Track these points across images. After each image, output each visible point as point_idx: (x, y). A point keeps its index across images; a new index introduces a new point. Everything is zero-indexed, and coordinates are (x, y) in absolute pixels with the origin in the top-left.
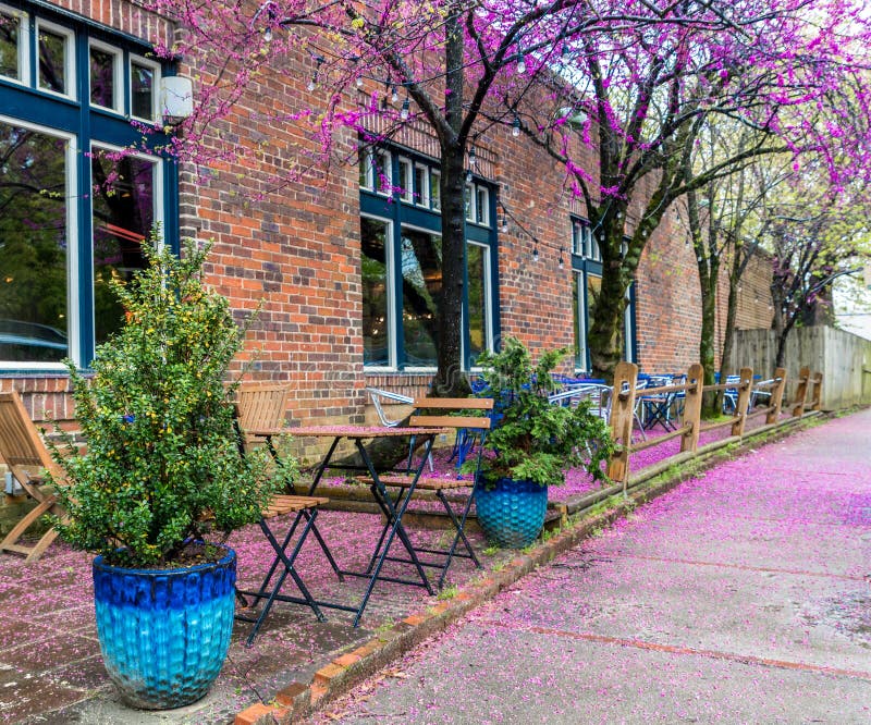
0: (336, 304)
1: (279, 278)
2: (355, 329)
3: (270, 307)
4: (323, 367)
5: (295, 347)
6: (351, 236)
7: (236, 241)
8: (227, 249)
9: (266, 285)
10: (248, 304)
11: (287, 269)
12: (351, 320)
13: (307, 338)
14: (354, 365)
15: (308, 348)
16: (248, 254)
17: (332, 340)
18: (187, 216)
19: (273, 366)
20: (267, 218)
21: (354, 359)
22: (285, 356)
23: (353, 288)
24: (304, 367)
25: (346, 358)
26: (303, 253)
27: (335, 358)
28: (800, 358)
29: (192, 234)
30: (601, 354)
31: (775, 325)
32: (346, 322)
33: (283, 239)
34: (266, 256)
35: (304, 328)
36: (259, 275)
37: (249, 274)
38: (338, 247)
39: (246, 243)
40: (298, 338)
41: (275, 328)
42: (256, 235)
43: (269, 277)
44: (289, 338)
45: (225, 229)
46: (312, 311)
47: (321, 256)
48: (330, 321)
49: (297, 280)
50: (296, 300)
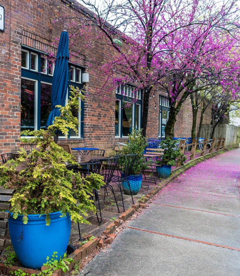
0: (110, 122)
1: (101, 117)
2: (114, 128)
3: (99, 123)
4: (107, 137)
5: (102, 132)
6: (114, 105)
7: (93, 108)
8: (92, 111)
9: (98, 118)
10: (95, 123)
11: (102, 114)
12: (113, 125)
13: (105, 130)
14: (113, 136)
15: (105, 133)
16: (95, 111)
17: (109, 130)
18: (86, 104)
19: (99, 137)
20: (99, 102)
21: (113, 135)
22: (101, 135)
23: (114, 118)
24: (104, 137)
25: (112, 135)
26: (105, 110)
27: (110, 135)
28: (219, 133)
29: (86, 108)
30: (168, 134)
31: (212, 123)
32: (112, 126)
33: (101, 107)
34: (98, 111)
35: (104, 128)
36: (97, 116)
37: (95, 116)
38: (111, 108)
39: (96, 109)
40: (103, 130)
41: (99, 128)
42: (97, 107)
43: (99, 116)
44: (102, 130)
45: (92, 106)
46: (106, 124)
47: (108, 111)
48: (109, 126)
49: (104, 117)
50: (103, 121)
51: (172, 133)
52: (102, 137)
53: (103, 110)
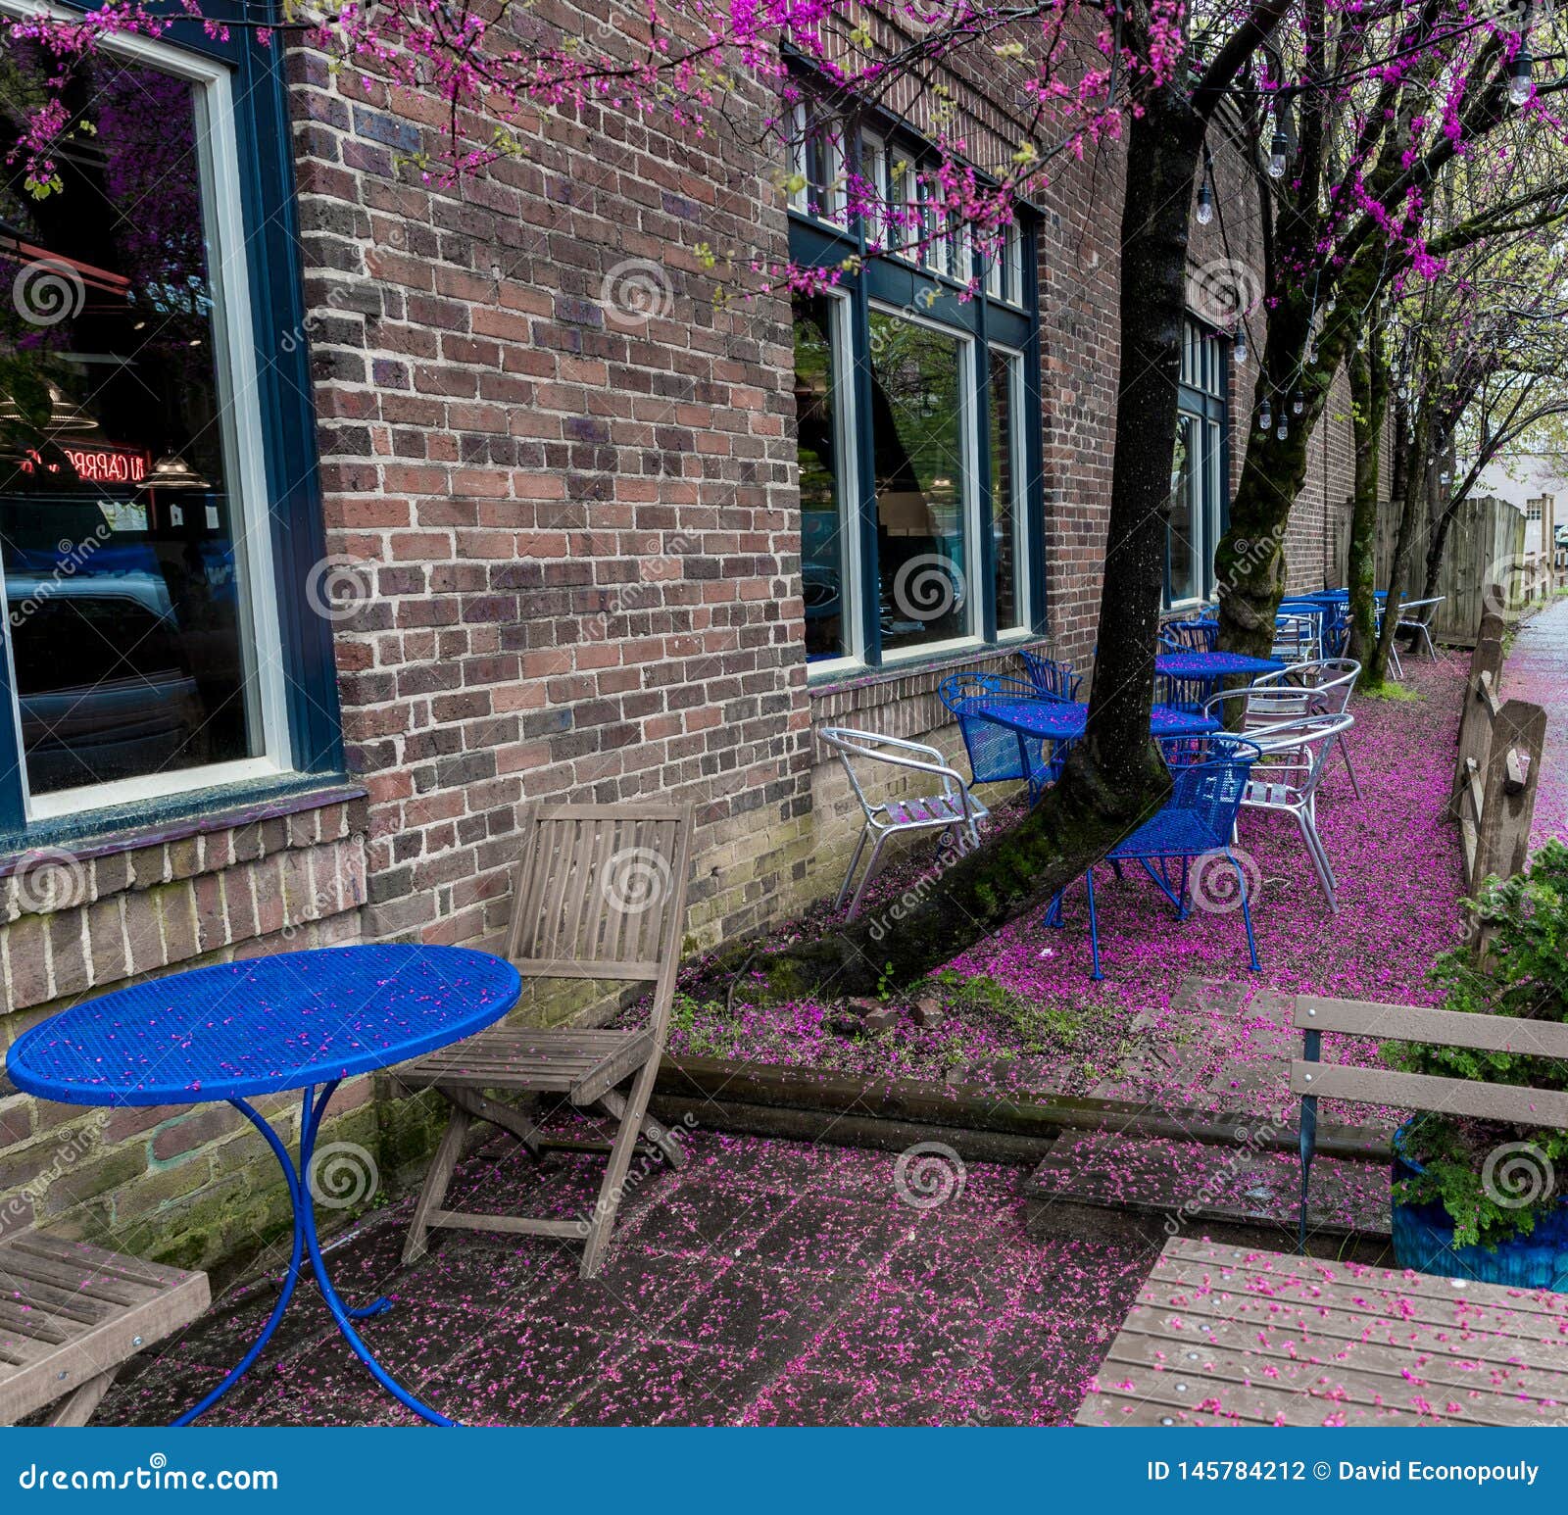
0: (745, 520)
1: (608, 461)
2: (787, 579)
3: (587, 545)
4: (718, 690)
6: (772, 335)
7: (487, 354)
8: (459, 382)
9: (577, 486)
10: (527, 545)
11: (628, 434)
12: (777, 557)
13: (682, 620)
14: (786, 672)
15: (686, 647)
16: (522, 392)
17: (738, 616)
18: (330, 274)
19: (605, 711)
20: (569, 283)
21: (788, 657)
22: (629, 679)
23: (780, 474)
24: (680, 699)
25: (769, 659)
26: (665, 386)
27: (745, 662)
29: (350, 333)
32: (766, 566)
33: (614, 348)
34: (572, 397)
35: (673, 595)
36: (556, 456)
37: (528, 456)
38: (744, 363)
39: (517, 360)
40: (661, 624)
42: (541, 335)
43: (583, 459)
44: (639, 626)
45: (453, 317)
47: (707, 392)
48: (736, 567)
49: (652, 464)
50: (650, 518)
51: (1273, 587)
52: (651, 703)
53: (638, 381)
